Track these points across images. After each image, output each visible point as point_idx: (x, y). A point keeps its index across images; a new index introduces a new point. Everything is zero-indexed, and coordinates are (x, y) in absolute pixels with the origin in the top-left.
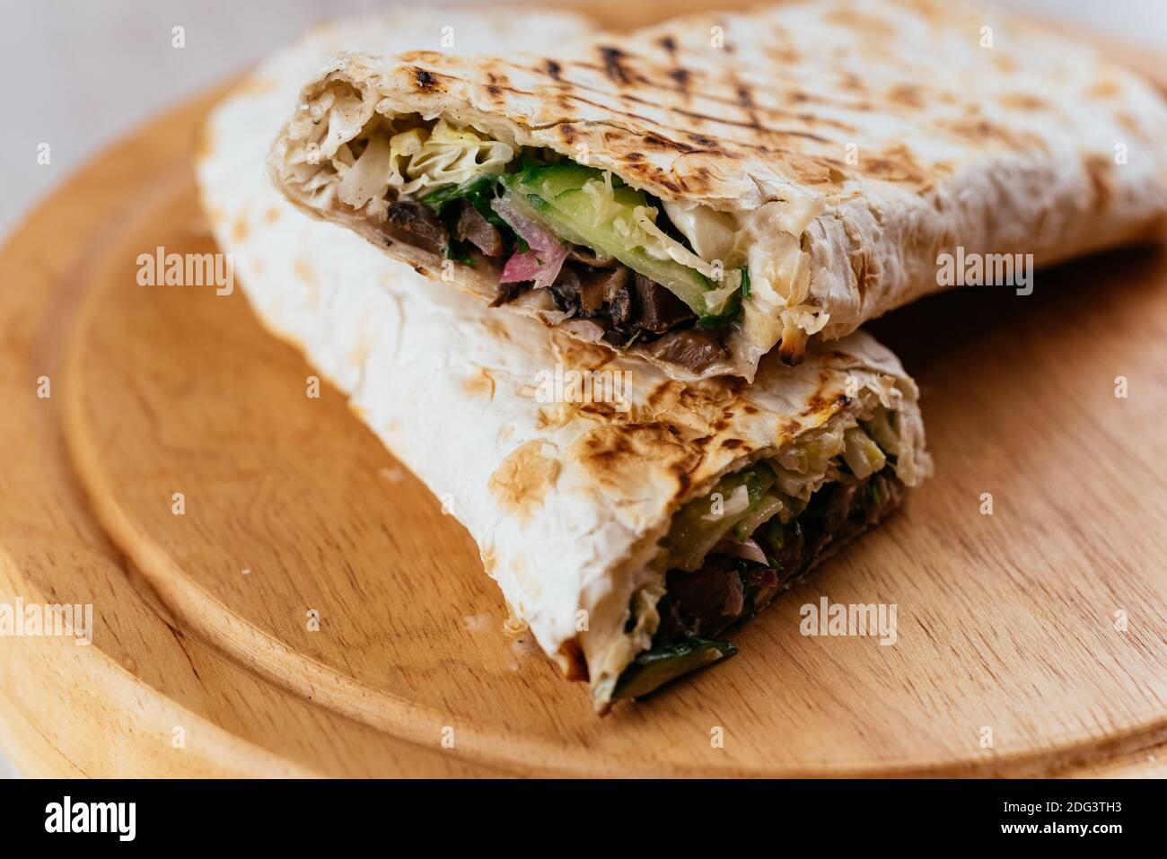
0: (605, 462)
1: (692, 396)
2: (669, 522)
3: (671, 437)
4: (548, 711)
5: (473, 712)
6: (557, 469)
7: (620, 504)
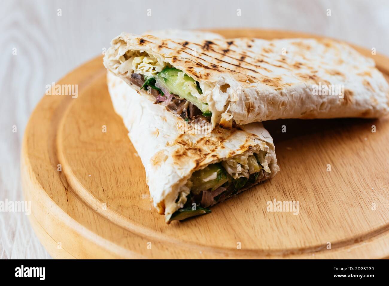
0: (178, 157)
1: (209, 142)
2: (191, 175)
3: (199, 153)
4: (155, 222)
5: (135, 220)
6: (167, 158)
7: (179, 169)
